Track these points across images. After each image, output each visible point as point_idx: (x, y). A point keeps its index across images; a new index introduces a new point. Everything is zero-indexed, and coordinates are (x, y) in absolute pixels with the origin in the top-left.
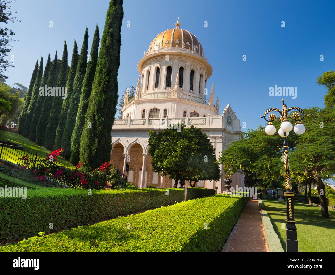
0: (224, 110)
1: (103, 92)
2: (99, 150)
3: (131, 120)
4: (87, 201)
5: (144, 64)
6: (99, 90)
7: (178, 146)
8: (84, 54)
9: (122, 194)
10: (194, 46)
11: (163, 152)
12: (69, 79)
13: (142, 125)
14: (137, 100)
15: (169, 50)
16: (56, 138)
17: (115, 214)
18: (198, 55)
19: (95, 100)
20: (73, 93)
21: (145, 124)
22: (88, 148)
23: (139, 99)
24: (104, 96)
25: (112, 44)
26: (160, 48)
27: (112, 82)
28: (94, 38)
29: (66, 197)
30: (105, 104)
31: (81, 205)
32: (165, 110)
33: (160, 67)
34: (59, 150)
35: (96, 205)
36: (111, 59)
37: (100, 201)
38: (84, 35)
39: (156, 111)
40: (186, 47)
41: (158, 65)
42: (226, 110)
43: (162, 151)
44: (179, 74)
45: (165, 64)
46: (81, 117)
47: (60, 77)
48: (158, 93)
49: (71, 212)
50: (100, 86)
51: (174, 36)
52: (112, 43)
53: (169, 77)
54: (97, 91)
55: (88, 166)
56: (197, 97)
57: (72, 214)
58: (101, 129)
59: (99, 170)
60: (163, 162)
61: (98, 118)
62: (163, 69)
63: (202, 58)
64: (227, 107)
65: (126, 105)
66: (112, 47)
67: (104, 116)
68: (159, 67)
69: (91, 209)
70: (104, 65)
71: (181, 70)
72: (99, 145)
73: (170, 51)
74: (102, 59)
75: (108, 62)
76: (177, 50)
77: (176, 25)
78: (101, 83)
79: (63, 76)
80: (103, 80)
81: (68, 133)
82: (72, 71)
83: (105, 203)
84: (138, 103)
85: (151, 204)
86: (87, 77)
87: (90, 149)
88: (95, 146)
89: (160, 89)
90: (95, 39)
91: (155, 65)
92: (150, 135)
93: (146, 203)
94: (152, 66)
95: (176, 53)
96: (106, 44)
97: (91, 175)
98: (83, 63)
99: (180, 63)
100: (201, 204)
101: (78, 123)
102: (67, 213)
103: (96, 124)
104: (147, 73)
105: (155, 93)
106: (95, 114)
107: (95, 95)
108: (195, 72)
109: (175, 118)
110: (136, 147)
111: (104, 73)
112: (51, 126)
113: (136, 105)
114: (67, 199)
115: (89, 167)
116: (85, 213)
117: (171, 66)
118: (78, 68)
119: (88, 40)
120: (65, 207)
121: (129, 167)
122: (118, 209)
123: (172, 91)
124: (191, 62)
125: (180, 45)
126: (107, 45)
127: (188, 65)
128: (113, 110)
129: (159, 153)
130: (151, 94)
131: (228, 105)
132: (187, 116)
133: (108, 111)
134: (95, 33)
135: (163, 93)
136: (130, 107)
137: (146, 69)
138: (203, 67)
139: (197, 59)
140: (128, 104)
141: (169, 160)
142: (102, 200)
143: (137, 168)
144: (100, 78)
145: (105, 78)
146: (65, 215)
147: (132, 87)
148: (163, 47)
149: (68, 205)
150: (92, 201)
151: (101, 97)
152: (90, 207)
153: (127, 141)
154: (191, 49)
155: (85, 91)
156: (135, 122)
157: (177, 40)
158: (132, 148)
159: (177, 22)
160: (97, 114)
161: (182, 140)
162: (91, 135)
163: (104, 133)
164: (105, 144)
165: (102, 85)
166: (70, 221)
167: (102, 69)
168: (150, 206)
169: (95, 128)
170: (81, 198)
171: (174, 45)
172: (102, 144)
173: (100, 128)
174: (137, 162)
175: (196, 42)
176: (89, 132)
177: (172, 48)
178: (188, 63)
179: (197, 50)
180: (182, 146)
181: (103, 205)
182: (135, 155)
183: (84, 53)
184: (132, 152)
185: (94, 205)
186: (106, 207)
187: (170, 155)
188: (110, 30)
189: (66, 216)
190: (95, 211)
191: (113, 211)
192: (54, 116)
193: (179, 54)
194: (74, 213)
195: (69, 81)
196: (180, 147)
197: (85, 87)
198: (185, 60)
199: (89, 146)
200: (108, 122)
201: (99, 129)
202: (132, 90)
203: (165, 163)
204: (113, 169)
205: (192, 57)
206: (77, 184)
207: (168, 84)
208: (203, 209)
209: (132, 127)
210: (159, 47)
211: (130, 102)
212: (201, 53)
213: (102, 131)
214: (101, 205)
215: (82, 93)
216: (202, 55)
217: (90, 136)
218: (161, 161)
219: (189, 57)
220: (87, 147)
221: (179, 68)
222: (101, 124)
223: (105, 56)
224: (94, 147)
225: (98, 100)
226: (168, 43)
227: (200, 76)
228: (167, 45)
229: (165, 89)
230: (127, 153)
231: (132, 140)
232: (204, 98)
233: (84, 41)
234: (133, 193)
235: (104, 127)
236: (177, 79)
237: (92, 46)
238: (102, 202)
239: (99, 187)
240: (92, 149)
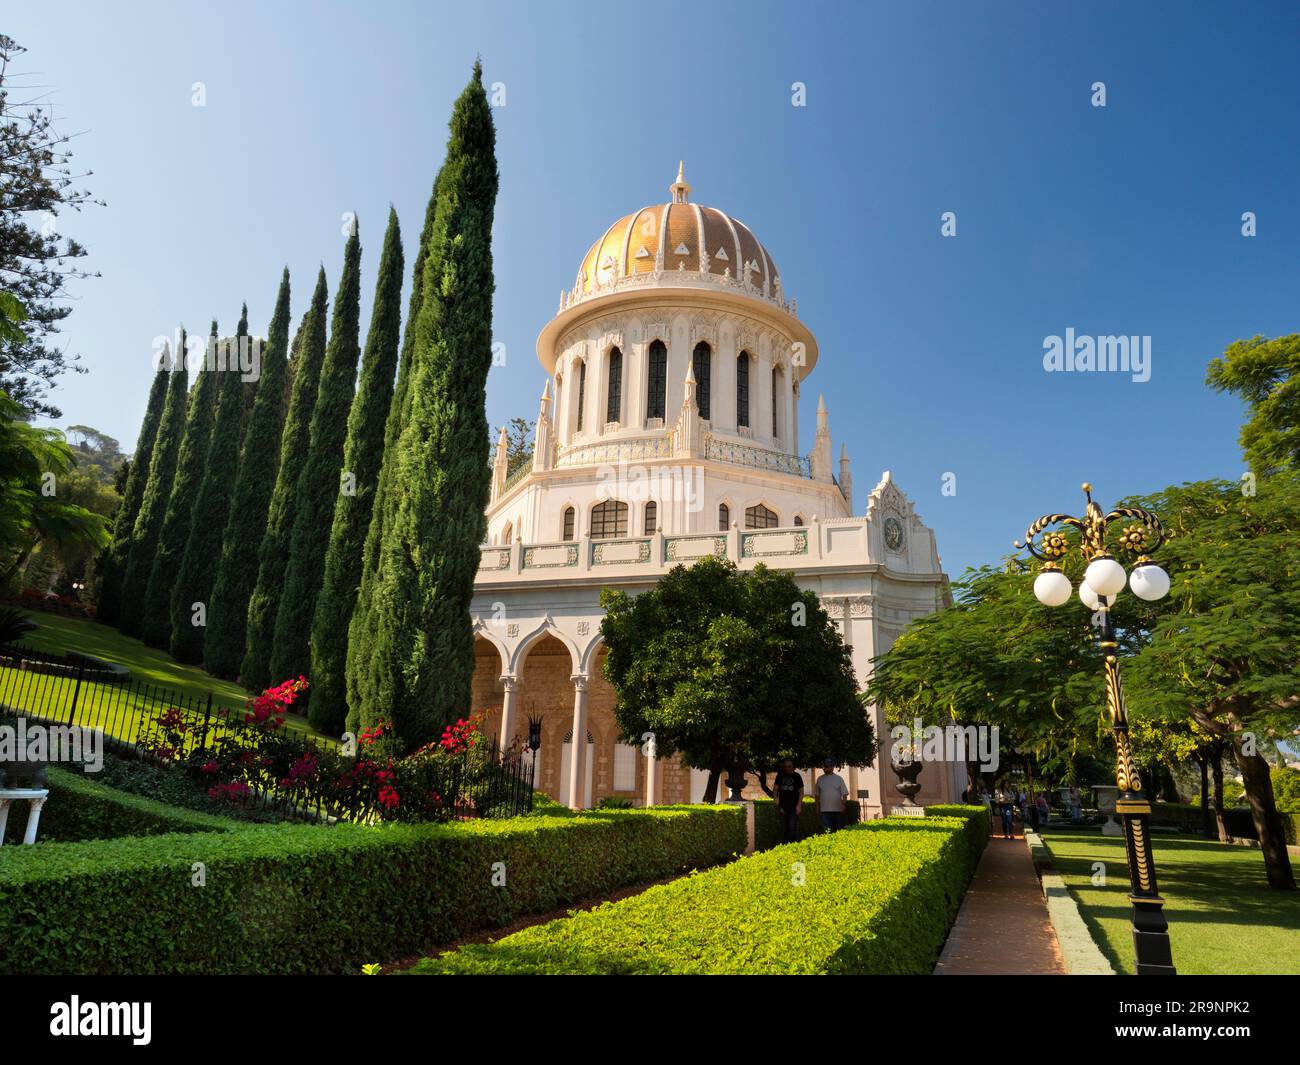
0: (871, 497)
1: (439, 462)
2: (431, 674)
3: (524, 550)
4: (413, 867)
5: (561, 339)
6: (423, 456)
7: (714, 643)
8: (347, 315)
9: (531, 833)
10: (744, 262)
11: (657, 669)
12: (294, 410)
13: (565, 565)
14: (540, 474)
15: (652, 282)
16: (248, 632)
17: (507, 910)
18: (762, 295)
19: (407, 490)
20: (311, 460)
21: (577, 560)
22: (389, 667)
23: (550, 469)
24: (440, 477)
25: (461, 290)
26: (621, 274)
27: (468, 423)
28: (384, 259)
29: (348, 856)
30: (445, 504)
31: (396, 883)
32: (651, 507)
33: (624, 347)
34: (292, 685)
35: (444, 878)
36: (460, 341)
37: (458, 865)
38: (347, 246)
39: (616, 510)
40: (716, 267)
41: (616, 340)
42: (877, 493)
43: (654, 666)
44: (695, 369)
45: (640, 334)
46: (345, 549)
47: (261, 401)
48: (618, 442)
49: (364, 910)
50: (425, 439)
51: (667, 230)
52: (462, 284)
53: (657, 382)
54: (416, 458)
55: (391, 738)
56: (767, 452)
57: (367, 917)
58: (437, 594)
59: (434, 750)
60: (659, 707)
61: (424, 558)
62: (634, 354)
63: (775, 305)
64: (881, 486)
65: (501, 494)
66: (465, 298)
67: (443, 550)
68: (620, 345)
69: (429, 893)
70: (436, 364)
71: (702, 355)
72: (430, 654)
73: (655, 286)
74: (428, 342)
75: (450, 352)
76: (684, 282)
77: (673, 189)
78: (431, 431)
79: (270, 397)
80: (435, 418)
81: (297, 611)
82: (303, 379)
83: (473, 872)
84: (546, 482)
85: (632, 868)
86: (362, 403)
87: (397, 672)
88: (414, 659)
89: (625, 425)
90: (388, 261)
91: (604, 339)
92: (605, 607)
93: (612, 865)
94: (592, 343)
95: (680, 293)
96: (440, 290)
97: (410, 771)
98: (344, 351)
99: (695, 328)
100: (826, 858)
101: (334, 575)
102: (350, 914)
103: (415, 580)
104: (575, 368)
105: (607, 443)
106: (409, 542)
107: (408, 474)
108: (755, 357)
109: (687, 532)
110: (547, 652)
111: (440, 393)
112: (227, 589)
113: (537, 489)
114: (350, 862)
115: (398, 741)
116: (407, 909)
117: (661, 339)
118: (326, 367)
119: (359, 262)
120: (346, 891)
122: (519, 892)
123: (673, 433)
124: (737, 323)
125: (692, 262)
126: (445, 293)
127: (726, 334)
128: (475, 524)
129: (642, 674)
130: (595, 446)
131: (886, 476)
132: (736, 525)
133: (459, 528)
134: (386, 242)
135: (638, 441)
136: (516, 498)
137: (569, 355)
138: (781, 338)
139: (759, 312)
140: (507, 489)
141: (681, 698)
142: (466, 860)
143: (551, 733)
144: (422, 410)
145: (441, 411)
146: (344, 922)
147: (519, 421)
148: (632, 270)
149: (353, 883)
150: (432, 864)
151: (429, 479)
152: (424, 887)
153: (513, 631)
154: (733, 274)
155: (358, 454)
156: (538, 557)
157: (682, 245)
158: (530, 655)
159: (679, 180)
160: (420, 541)
161: (725, 618)
162: (400, 619)
163: (445, 609)
164: (452, 650)
165: (433, 438)
166: (361, 942)
167: (430, 377)
168: (628, 876)
169: (412, 593)
170: (395, 857)
171: (670, 262)
172: (441, 652)
173: (433, 593)
174: (550, 709)
175: (751, 249)
176: (391, 611)
177: (662, 275)
178: (727, 327)
179: (757, 279)
180: (728, 641)
181: (469, 880)
182: (543, 683)
183: (345, 313)
184: (532, 671)
185: (437, 878)
186: (477, 887)
187: (684, 679)
188: (453, 239)
189: (349, 924)
190: (441, 900)
191: (502, 899)
192: (240, 549)
193: (692, 294)
194: (373, 912)
195: (294, 417)
196: (721, 645)
197: (355, 437)
198: (714, 314)
199: (394, 660)
200: (459, 568)
201: (427, 599)
202: (519, 434)
203: (668, 711)
204: (477, 740)
205: (740, 306)
206: (362, 804)
207: (656, 407)
208: (836, 875)
209: (528, 575)
210: (617, 272)
211: (516, 481)
212: (773, 286)
213: (440, 603)
214: (460, 879)
215: (346, 462)
216: (778, 295)
217: (397, 623)
218: (654, 703)
219: (728, 303)
220: (387, 664)
221: (695, 345)
222: (435, 579)
223: (439, 334)
224: (413, 663)
225: (420, 489)
226: (650, 258)
227: (774, 371)
228: (644, 262)
229: (646, 424)
230: (514, 674)
231: (529, 626)
232: (792, 454)
233: (347, 267)
234: (566, 829)
235: (445, 590)
236: (687, 386)
237: (378, 288)
238: (465, 869)
239: (440, 811)
240: (405, 672)
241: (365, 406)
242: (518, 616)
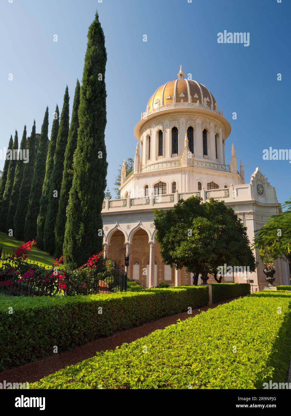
0: (252, 177)
1: (87, 160)
2: (86, 239)
3: (131, 200)
4: (65, 314)
5: (142, 130)
6: (81, 158)
7: (195, 227)
8: (65, 119)
9: (120, 299)
10: (204, 98)
11: (174, 237)
12: (50, 154)
13: (145, 204)
14: (137, 174)
15: (172, 107)
16: (37, 229)
17: (110, 330)
18: (211, 109)
19: (76, 171)
20: (54, 169)
21: (149, 203)
22: (71, 237)
23: (140, 172)
24: (88, 166)
25: (94, 96)
26: (161, 105)
27: (98, 145)
28: (75, 98)
29: (32, 312)
30: (90, 175)
31: (57, 322)
32: (174, 184)
33: (163, 130)
34: (30, 243)
35: (80, 319)
36: (94, 115)
37: (87, 313)
38: (64, 96)
39: (162, 186)
40: (194, 100)
41: (161, 128)
42: (254, 175)
43: (173, 236)
44: (188, 136)
45: (169, 126)
46: (65, 199)
47: (40, 152)
48: (162, 163)
49: (41, 334)
50: (82, 152)
51: (177, 89)
52: (94, 94)
53: (175, 141)
54: (79, 159)
55: (72, 263)
56: (214, 164)
57: (43, 337)
58: (87, 209)
59: (86, 266)
60: (175, 251)
61: (83, 196)
62: (167, 132)
63: (215, 112)
64: (255, 173)
65: (124, 182)
66: (95, 99)
67: (89, 193)
68: (162, 129)
69: (73, 325)
70: (85, 124)
71: (190, 131)
72: (85, 231)
73: (173, 108)
74: (82, 116)
75: (90, 119)
76: (183, 106)
77: (179, 75)
78: (84, 149)
79: (42, 150)
80: (85, 144)
81: (51, 221)
82: (52, 143)
83: (94, 315)
84: (138, 177)
85: (164, 311)
87: (74, 238)
88: (80, 233)
89: (165, 157)
90: (76, 98)
91: (156, 128)
92: (155, 215)
93: (156, 310)
94: (152, 129)
95: (181, 110)
96: (86, 97)
97: (75, 275)
99: (187, 122)
100: (240, 312)
101: (62, 208)
102: (34, 336)
103: (79, 204)
104: (147, 139)
105: (159, 163)
106: (77, 190)
107: (76, 166)
108: (209, 131)
109: (187, 192)
110: (140, 234)
111: (87, 135)
112: (31, 215)
113: (135, 180)
114: (33, 314)
115: (75, 264)
116: (63, 333)
117: (176, 126)
118: (59, 137)
119: (69, 101)
120: (31, 327)
121: (129, 260)
122: (115, 322)
123: (181, 158)
124: (202, 120)
125: (186, 99)
126: (88, 97)
127: (198, 123)
128: (102, 184)
129: (169, 239)
130: (154, 164)
131: (257, 169)
132: (204, 188)
134: (76, 91)
135: (169, 162)
136: (129, 183)
137: (145, 134)
138: (218, 124)
139: (210, 115)
140: (126, 180)
141: (183, 247)
142: (90, 310)
143: (143, 261)
144: (81, 141)
145: (87, 141)
146: (31, 340)
147: (130, 159)
148: (165, 104)
149: (35, 323)
150: (74, 313)
151: (84, 167)
152: (71, 323)
153: (128, 227)
154: (200, 102)
155: (68, 165)
156: (136, 202)
157: (182, 93)
158: (135, 235)
159: (180, 72)
160: (81, 190)
161: (199, 218)
162: (75, 218)
163: (91, 215)
164: (94, 230)
165: (85, 151)
166: (40, 347)
167: (83, 129)
168: (162, 314)
169: (79, 208)
170: (56, 311)
171: (178, 100)
172: (90, 230)
173: (86, 209)
174: (142, 253)
175: (206, 93)
176: (71, 216)
177: (176, 104)
178: (199, 121)
179: (209, 104)
180: (200, 226)
181: (92, 319)
182: (139, 245)
184: (136, 241)
185: (77, 319)
186: (96, 321)
187: (184, 240)
188: (90, 77)
189: (34, 341)
190: (79, 328)
191: (107, 326)
192: (34, 201)
193: (186, 110)
194: (46, 334)
195: (49, 156)
196: (198, 228)
197: (67, 160)
198: (194, 117)
199: (72, 234)
200: (96, 199)
201: (84, 211)
202: (131, 163)
203: (178, 252)
204: (110, 263)
205: (203, 113)
206: (56, 288)
207: (175, 150)
208: (246, 322)
209: (133, 208)
210: (160, 104)
211: (129, 177)
212: (214, 106)
213: (89, 212)
214: (88, 318)
215: (65, 168)
216: (216, 109)
217: (73, 220)
218: (173, 249)
219: (199, 113)
220: (70, 235)
221: (187, 128)
222: (87, 203)
223: (86, 113)
224: (79, 235)
225: (81, 170)
226: (171, 99)
227: (216, 136)
228: (169, 101)
229: (172, 156)
230: (129, 242)
231: (134, 225)
232: (223, 164)
233: (64, 103)
234: (135, 296)
235: (91, 208)
236: (185, 142)
237: (73, 108)
238: (90, 314)
239: (89, 290)
240: (77, 238)
241: (70, 149)
242: (130, 222)
